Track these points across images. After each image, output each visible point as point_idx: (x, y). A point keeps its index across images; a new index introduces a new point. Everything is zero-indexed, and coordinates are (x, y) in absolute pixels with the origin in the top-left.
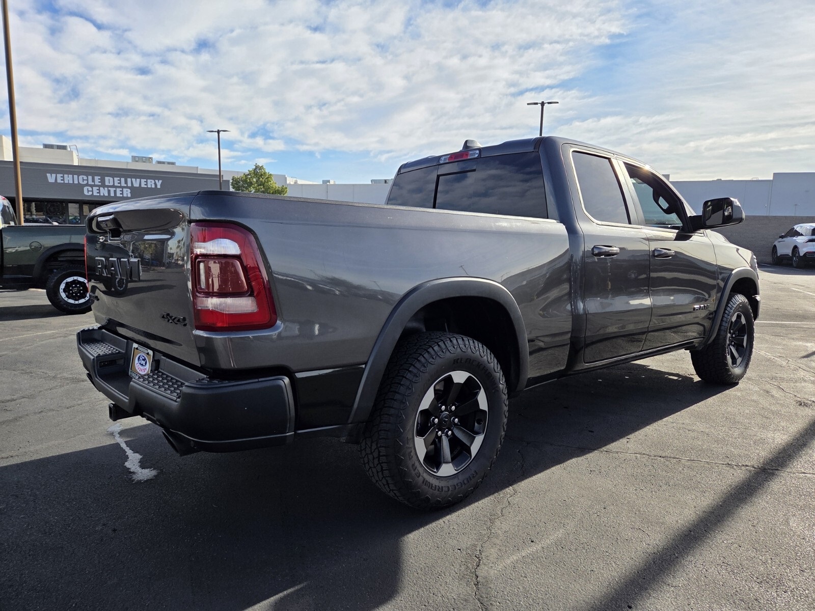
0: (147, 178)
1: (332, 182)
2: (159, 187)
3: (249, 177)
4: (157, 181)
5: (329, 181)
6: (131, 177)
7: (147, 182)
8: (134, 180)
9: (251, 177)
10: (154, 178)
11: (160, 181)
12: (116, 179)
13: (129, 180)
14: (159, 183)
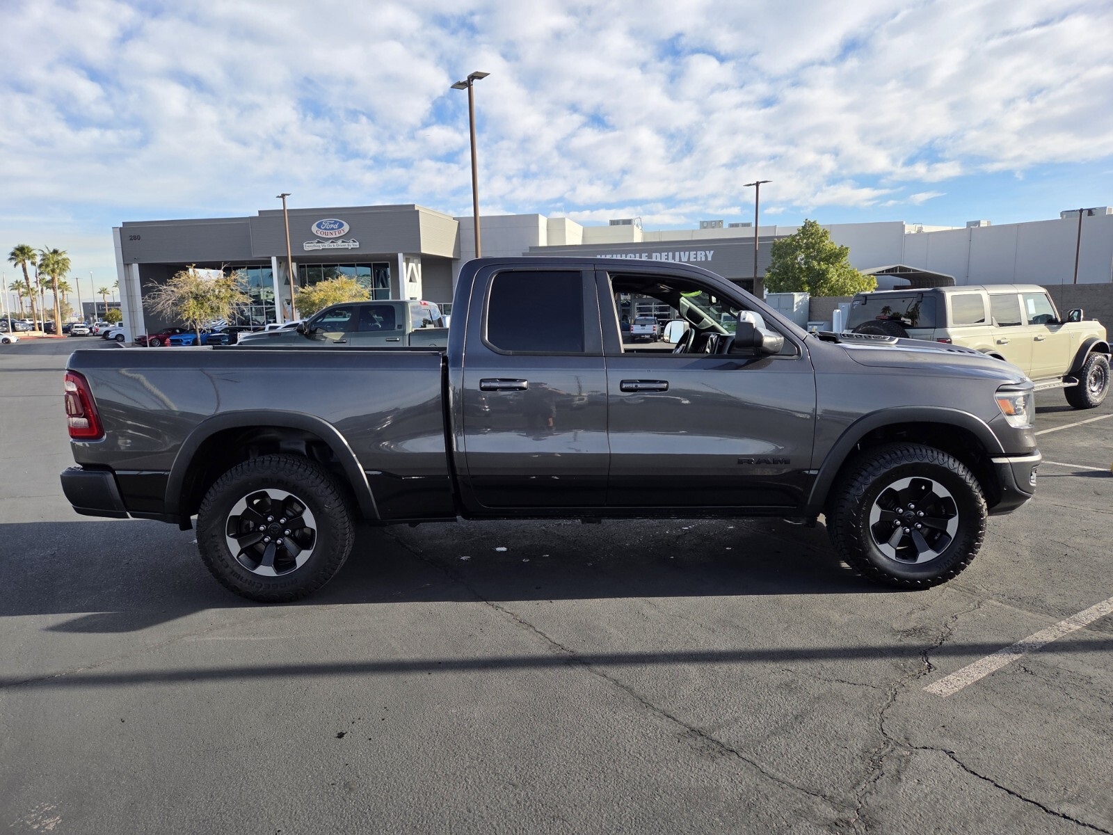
0: (697, 249)
1: (984, 224)
2: (710, 259)
3: (798, 237)
4: (707, 252)
5: (978, 223)
6: (680, 250)
7: (696, 254)
8: (682, 253)
9: (800, 238)
10: (704, 249)
11: (712, 252)
12: (664, 254)
13: (677, 254)
14: (710, 255)
